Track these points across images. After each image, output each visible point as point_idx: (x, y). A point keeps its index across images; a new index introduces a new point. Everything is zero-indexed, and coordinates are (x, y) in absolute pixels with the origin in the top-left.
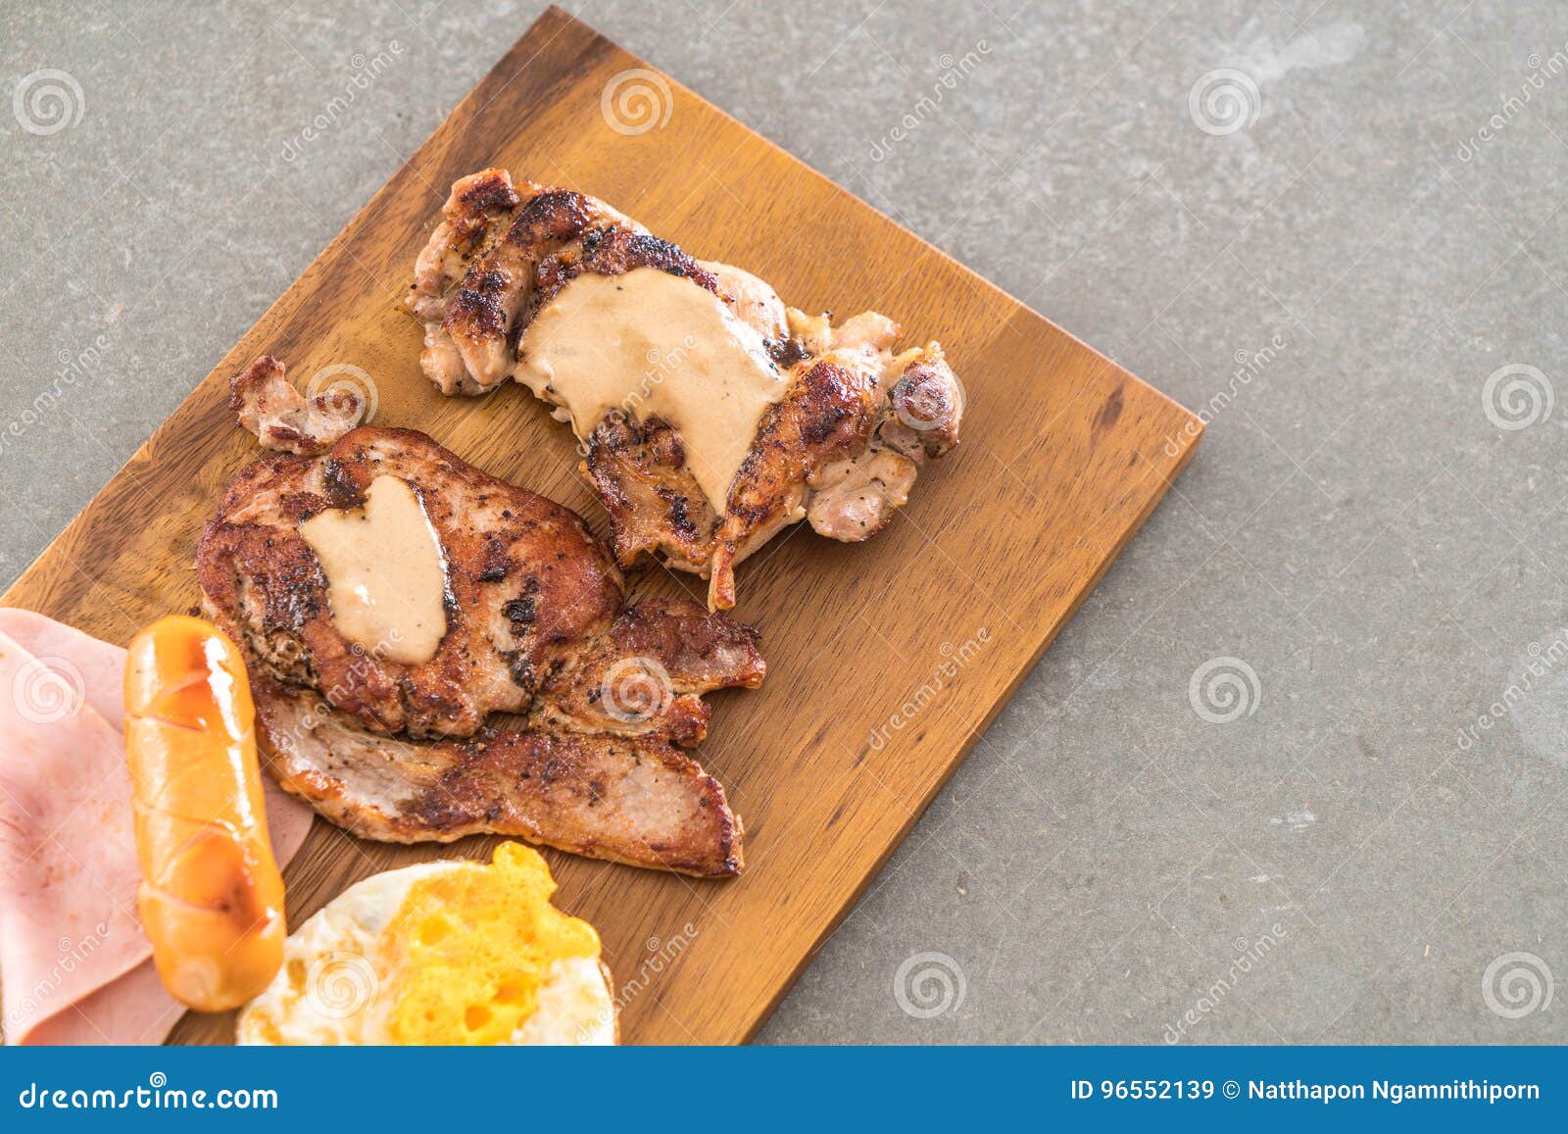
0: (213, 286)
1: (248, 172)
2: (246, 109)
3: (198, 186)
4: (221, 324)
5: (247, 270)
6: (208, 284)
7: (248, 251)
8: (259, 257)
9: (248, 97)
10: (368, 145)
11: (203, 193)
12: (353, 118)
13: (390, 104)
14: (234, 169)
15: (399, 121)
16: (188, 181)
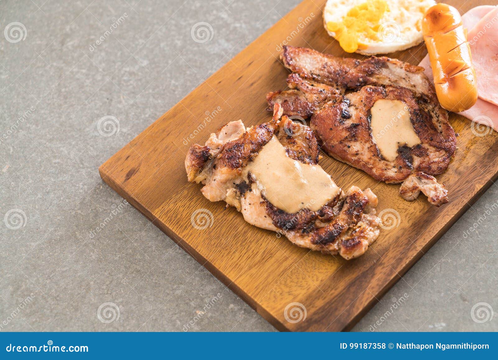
0: (41, 158)
1: (55, 120)
2: (55, 100)
3: (37, 125)
4: (43, 170)
5: (53, 152)
6: (39, 157)
7: (54, 146)
8: (58, 148)
9: (55, 96)
10: (97, 109)
11: (39, 128)
12: (92, 101)
13: (105, 96)
14: (50, 119)
15: (108, 101)
16: (34, 124)
